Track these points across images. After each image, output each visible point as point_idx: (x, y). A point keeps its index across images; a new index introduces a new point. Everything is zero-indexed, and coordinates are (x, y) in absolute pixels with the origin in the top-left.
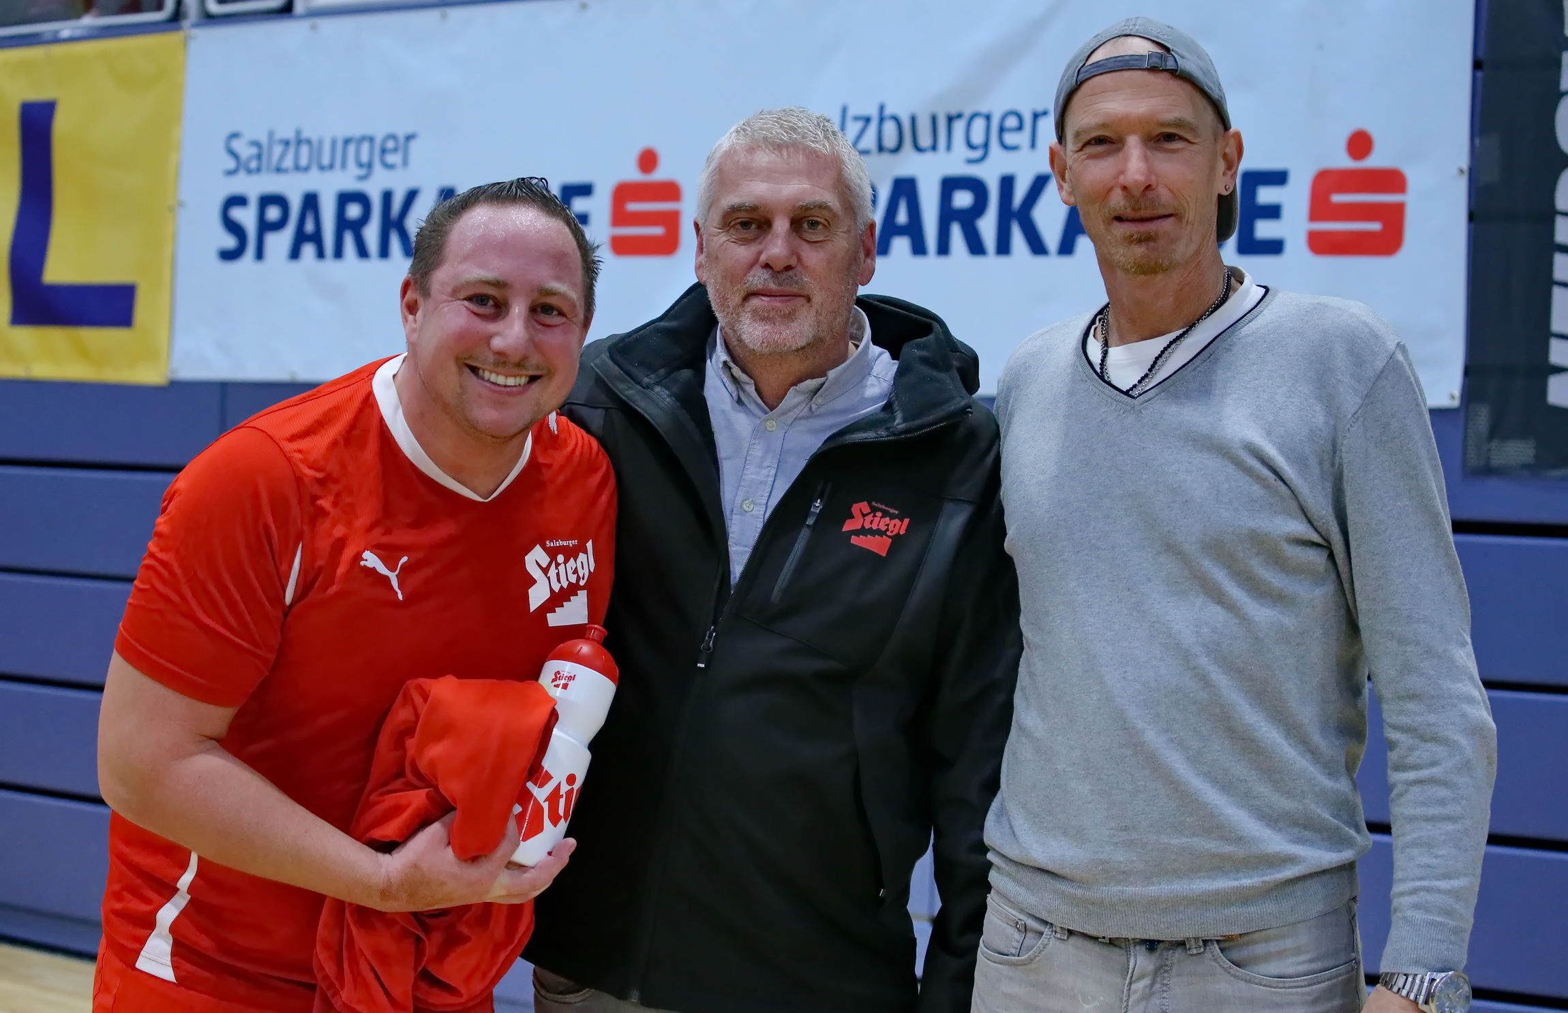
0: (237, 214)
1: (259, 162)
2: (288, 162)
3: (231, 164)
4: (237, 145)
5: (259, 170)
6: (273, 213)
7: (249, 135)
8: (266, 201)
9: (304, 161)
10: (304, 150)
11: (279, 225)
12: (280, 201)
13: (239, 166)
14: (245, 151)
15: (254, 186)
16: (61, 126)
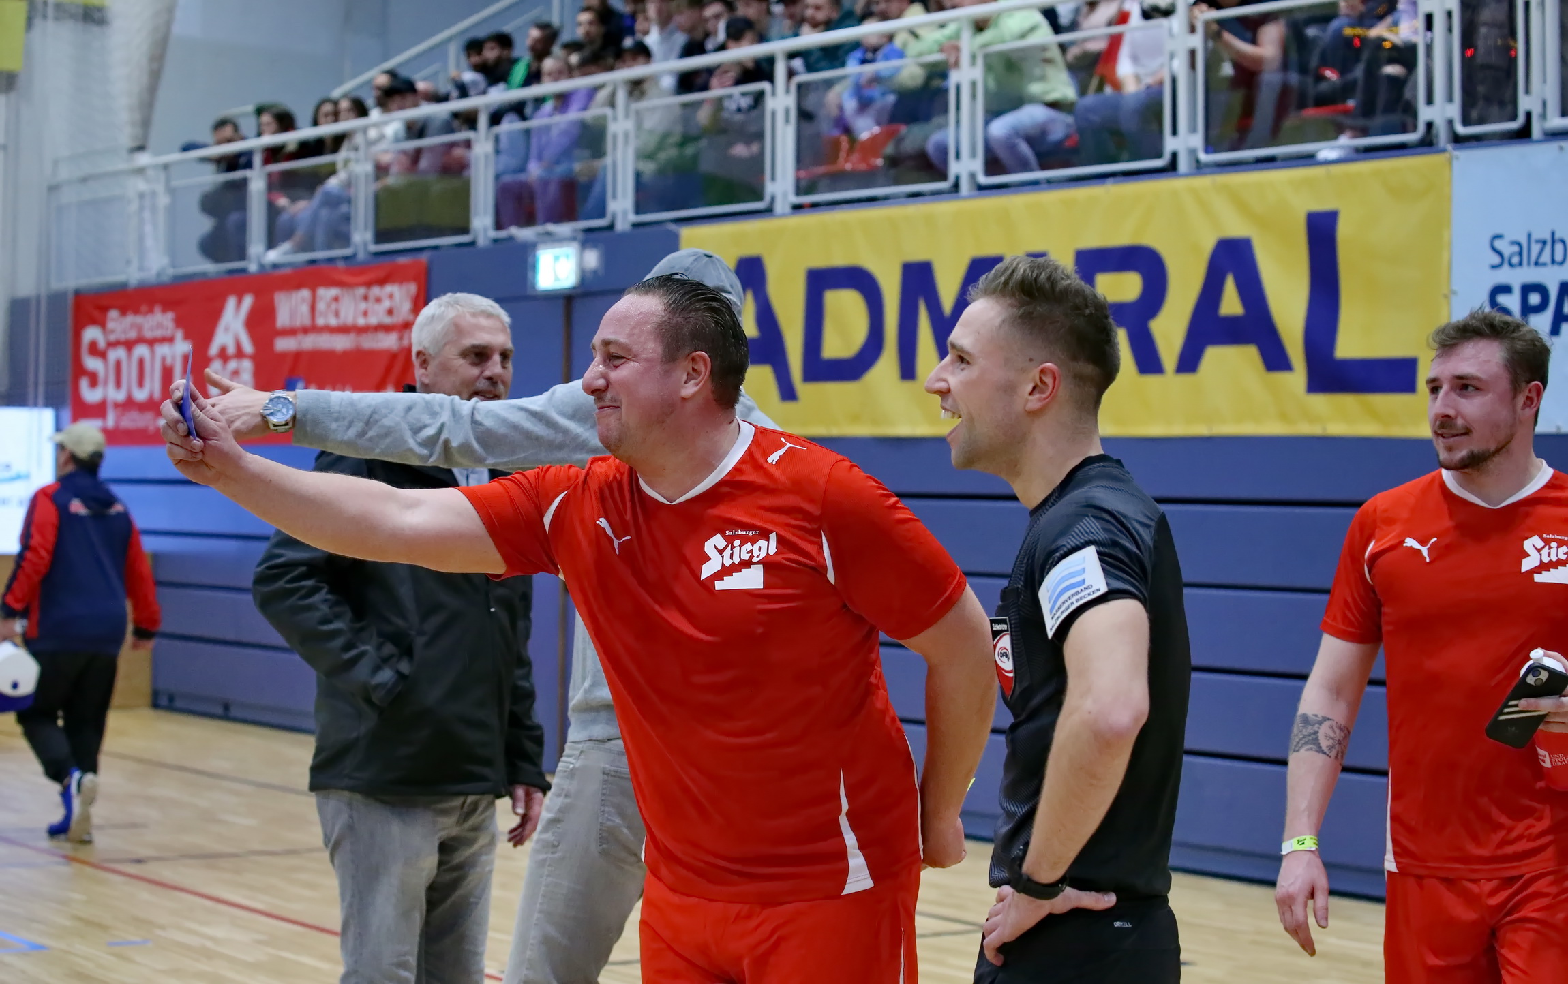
0: (1502, 299)
1: (1521, 256)
2: (1546, 257)
3: (1496, 260)
4: (1499, 244)
5: (1520, 264)
6: (1534, 299)
7: (1510, 236)
8: (1527, 289)
9: (1559, 256)
10: (1559, 248)
11: (1541, 308)
12: (1541, 289)
13: (1503, 261)
14: (1507, 249)
15: (1516, 277)
16: (1344, 231)
